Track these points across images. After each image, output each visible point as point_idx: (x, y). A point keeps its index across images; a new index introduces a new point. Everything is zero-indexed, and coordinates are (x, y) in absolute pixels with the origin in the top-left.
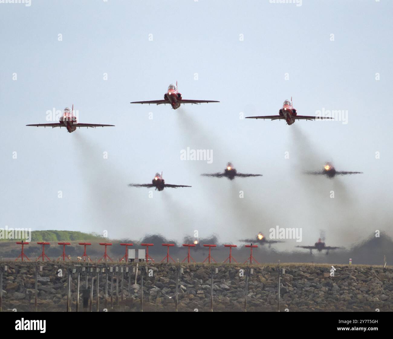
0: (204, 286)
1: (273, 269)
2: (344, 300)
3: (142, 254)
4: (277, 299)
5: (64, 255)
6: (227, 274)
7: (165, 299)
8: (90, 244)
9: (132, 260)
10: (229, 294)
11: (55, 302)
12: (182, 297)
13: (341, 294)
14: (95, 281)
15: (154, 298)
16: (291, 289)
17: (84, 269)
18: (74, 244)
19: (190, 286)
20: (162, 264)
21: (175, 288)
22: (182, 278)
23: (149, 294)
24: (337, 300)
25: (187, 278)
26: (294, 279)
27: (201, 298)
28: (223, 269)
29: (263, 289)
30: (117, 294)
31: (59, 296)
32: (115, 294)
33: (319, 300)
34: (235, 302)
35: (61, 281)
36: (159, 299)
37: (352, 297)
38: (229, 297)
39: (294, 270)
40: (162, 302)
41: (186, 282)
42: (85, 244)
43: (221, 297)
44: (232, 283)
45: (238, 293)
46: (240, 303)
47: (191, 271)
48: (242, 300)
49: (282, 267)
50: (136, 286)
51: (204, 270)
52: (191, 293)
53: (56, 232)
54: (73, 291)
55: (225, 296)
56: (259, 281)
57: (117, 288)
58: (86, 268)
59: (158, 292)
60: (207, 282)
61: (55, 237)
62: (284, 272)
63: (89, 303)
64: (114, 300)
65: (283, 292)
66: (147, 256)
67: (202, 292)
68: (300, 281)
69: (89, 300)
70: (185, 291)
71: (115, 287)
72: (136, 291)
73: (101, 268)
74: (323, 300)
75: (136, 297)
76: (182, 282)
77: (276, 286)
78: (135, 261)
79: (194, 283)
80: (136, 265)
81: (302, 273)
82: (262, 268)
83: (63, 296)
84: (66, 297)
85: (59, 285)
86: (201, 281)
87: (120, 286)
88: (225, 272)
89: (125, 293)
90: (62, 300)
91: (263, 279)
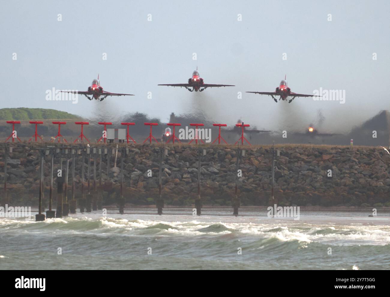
0: (190, 170)
1: (267, 151)
2: (345, 185)
3: (122, 134)
4: (270, 183)
5: (36, 135)
6: (216, 156)
7: (148, 183)
8: (64, 123)
9: (111, 141)
10: (218, 179)
11: (26, 187)
12: (166, 182)
13: (342, 178)
14: (71, 164)
15: (136, 182)
16: (286, 172)
17: (58, 151)
18: (47, 122)
19: (175, 169)
20: (144, 146)
21: (158, 171)
22: (166, 161)
23: (130, 178)
24: (337, 184)
25: (172, 160)
26: (290, 162)
27: (188, 183)
28: (212, 151)
29: (256, 173)
30: (95, 178)
31: (31, 180)
32: (92, 178)
33: (318, 185)
34: (225, 186)
35: (33, 163)
36: (141, 184)
37: (353, 182)
38: (218, 181)
39: (290, 152)
40: (145, 187)
41: (171, 165)
42: (59, 123)
43: (209, 182)
44: (222, 166)
45: (228, 177)
46: (230, 188)
47: (176, 152)
48: (233, 185)
49: (277, 149)
50: (116, 169)
51: (190, 152)
52: (176, 177)
53: (27, 110)
54: (46, 175)
55: (213, 180)
56: (251, 164)
57: (95, 171)
58: (61, 149)
59: (139, 176)
60: (194, 165)
61: (26, 115)
62: (278, 154)
63: (64, 188)
64: (91, 184)
65: (278, 176)
66: (127, 136)
67: (189, 176)
68: (296, 164)
69: (64, 185)
70: (169, 174)
71: (92, 171)
72: (115, 175)
73: (76, 150)
74: (321, 185)
75: (116, 181)
76: (167, 166)
77: (270, 170)
78: (114, 141)
79: (179, 166)
80: (115, 147)
81: (298, 155)
82: (255, 150)
83: (35, 180)
84: (38, 181)
85: (31, 168)
86: (188, 164)
87: (97, 170)
88: (213, 154)
89: (104, 177)
90: (34, 185)
91: (256, 162)
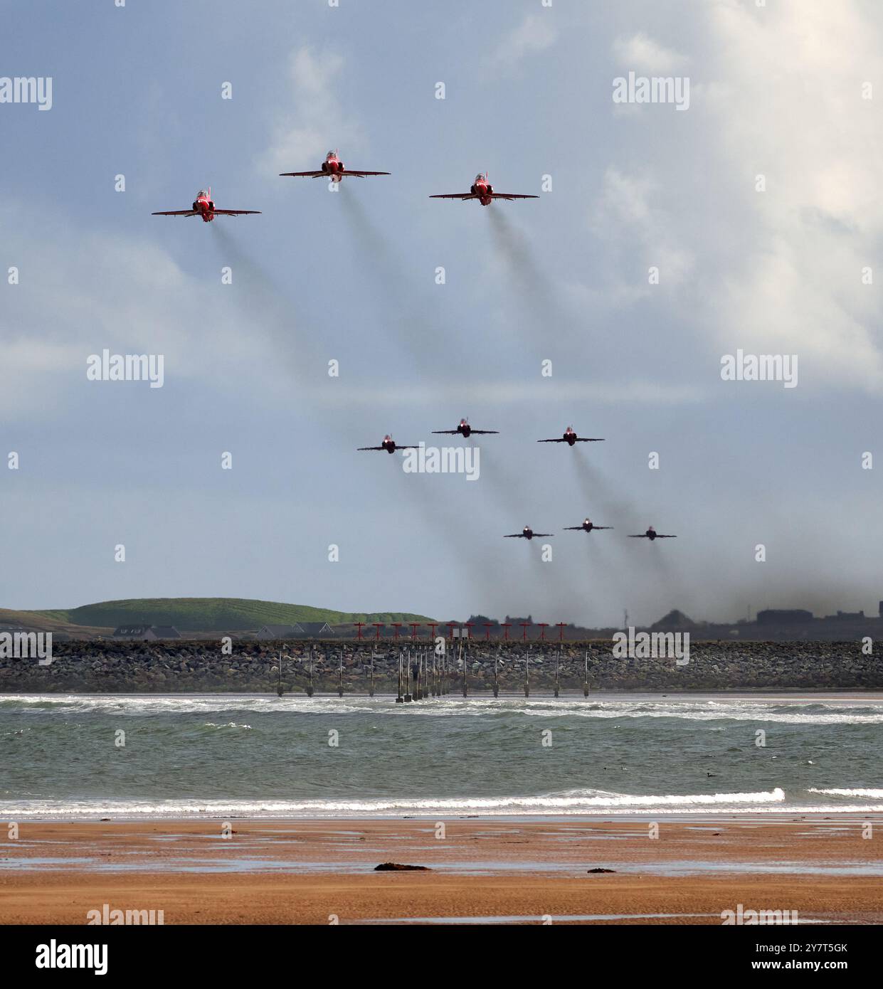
0: (520, 661)
1: (581, 645)
2: (644, 672)
3: (465, 633)
4: (584, 671)
5: (396, 635)
6: (541, 649)
7: (486, 672)
8: (419, 625)
9: (456, 638)
10: (542, 668)
11: (389, 676)
12: (501, 671)
13: (641, 666)
14: (424, 657)
15: (477, 671)
16: (597, 662)
17: (413, 647)
18: (405, 624)
19: (507, 660)
20: (482, 642)
21: (494, 662)
22: (501, 655)
23: (471, 668)
24: (638, 671)
25: (506, 654)
26: (599, 653)
27: (518, 671)
28: (537, 645)
29: (572, 662)
30: (444, 668)
31: (392, 671)
32: (441, 668)
33: (622, 671)
34: (548, 674)
35: (394, 657)
36: (481, 672)
37: (650, 669)
38: (543, 670)
39: (599, 645)
40: (483, 676)
41: (504, 657)
42: (415, 625)
43: (535, 670)
44: (545, 658)
45: (550, 666)
46: (552, 675)
47: (509, 647)
48: (552, 672)
49: (589, 643)
50: (460, 661)
51: (520, 647)
52: (509, 667)
53: (391, 614)
54: (404, 667)
55: (539, 669)
56: (569, 655)
57: (443, 663)
58: (415, 646)
59: (479, 666)
60: (523, 657)
61: (390, 618)
62: (590, 648)
63: (418, 677)
64: (440, 674)
65: (590, 665)
66: (469, 635)
67: (519, 666)
68: (605, 655)
69: (418, 675)
70: (503, 665)
71: (441, 662)
72: (460, 665)
73: (428, 646)
74: (625, 672)
75: (460, 671)
76: (501, 658)
77: (584, 660)
78: (459, 639)
79: (511, 658)
80: (459, 643)
81: (607, 648)
82: (571, 644)
83: (396, 671)
84: (398, 672)
85: (392, 661)
86: (518, 656)
87: (446, 662)
88: (538, 648)
89: (451, 667)
90: (395, 675)
91: (572, 654)
